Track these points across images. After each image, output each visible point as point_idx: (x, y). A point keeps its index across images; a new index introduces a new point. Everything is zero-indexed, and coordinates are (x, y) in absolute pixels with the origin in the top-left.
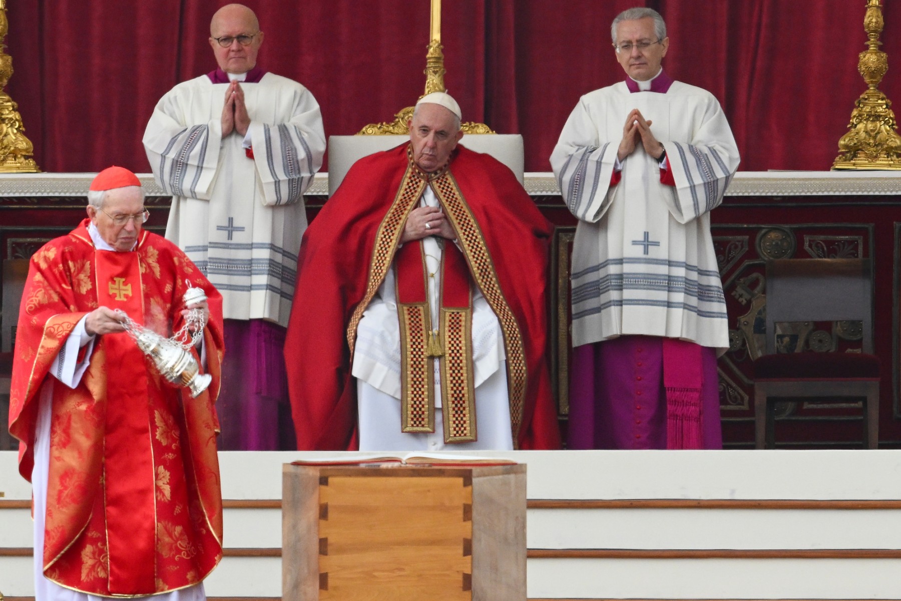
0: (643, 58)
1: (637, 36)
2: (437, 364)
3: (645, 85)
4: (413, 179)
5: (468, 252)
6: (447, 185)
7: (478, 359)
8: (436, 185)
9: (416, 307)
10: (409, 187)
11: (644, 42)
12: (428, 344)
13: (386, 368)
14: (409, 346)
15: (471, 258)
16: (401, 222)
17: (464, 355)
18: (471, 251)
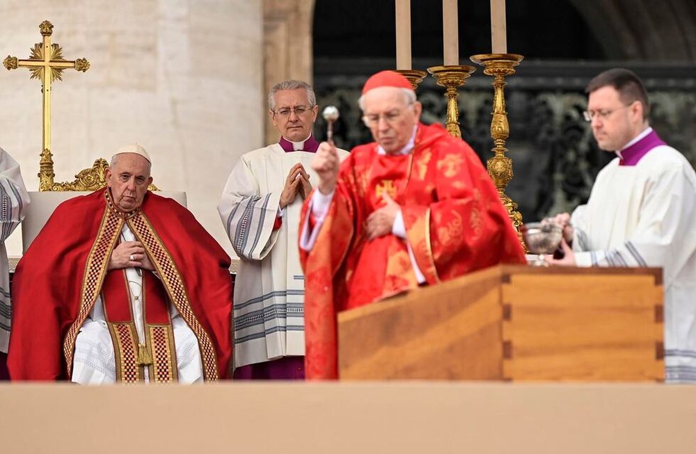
0: (299, 122)
1: (294, 104)
2: (146, 371)
3: (298, 145)
4: (112, 217)
5: (165, 279)
6: (141, 223)
7: (182, 367)
8: (132, 224)
9: (123, 325)
10: (110, 224)
11: (301, 108)
12: (138, 355)
13: (103, 375)
14: (122, 356)
15: (167, 283)
16: (107, 253)
17: (169, 362)
18: (167, 278)
